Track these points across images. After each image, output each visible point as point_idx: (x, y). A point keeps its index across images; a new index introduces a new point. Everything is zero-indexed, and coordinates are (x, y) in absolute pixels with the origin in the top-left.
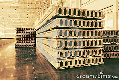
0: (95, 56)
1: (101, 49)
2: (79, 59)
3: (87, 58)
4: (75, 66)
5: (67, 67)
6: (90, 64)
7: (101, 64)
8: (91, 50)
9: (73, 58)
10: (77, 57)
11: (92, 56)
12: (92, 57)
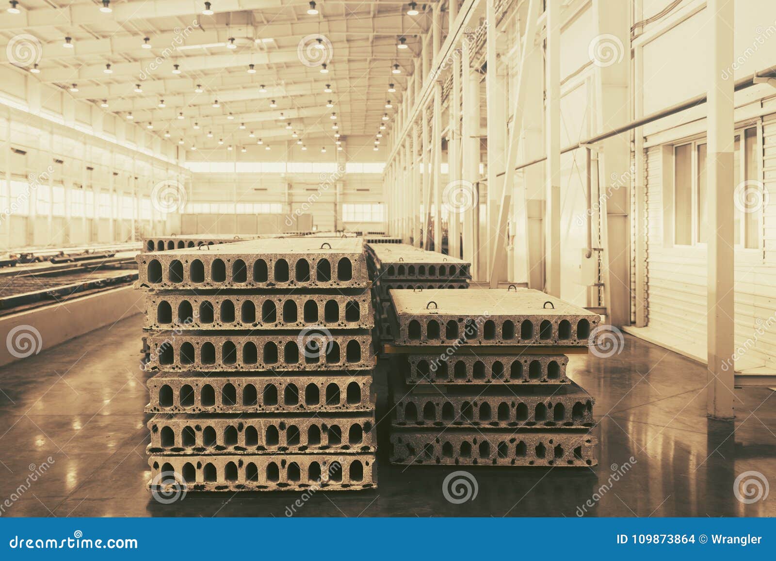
0: (327, 451)
1: (361, 421)
2: (247, 460)
3: (284, 457)
4: (226, 487)
5: (189, 486)
6: (300, 486)
7: (359, 488)
8: (304, 425)
9: (218, 452)
10: (256, 452)
11: (307, 451)
12: (313, 454)
